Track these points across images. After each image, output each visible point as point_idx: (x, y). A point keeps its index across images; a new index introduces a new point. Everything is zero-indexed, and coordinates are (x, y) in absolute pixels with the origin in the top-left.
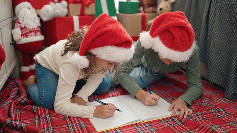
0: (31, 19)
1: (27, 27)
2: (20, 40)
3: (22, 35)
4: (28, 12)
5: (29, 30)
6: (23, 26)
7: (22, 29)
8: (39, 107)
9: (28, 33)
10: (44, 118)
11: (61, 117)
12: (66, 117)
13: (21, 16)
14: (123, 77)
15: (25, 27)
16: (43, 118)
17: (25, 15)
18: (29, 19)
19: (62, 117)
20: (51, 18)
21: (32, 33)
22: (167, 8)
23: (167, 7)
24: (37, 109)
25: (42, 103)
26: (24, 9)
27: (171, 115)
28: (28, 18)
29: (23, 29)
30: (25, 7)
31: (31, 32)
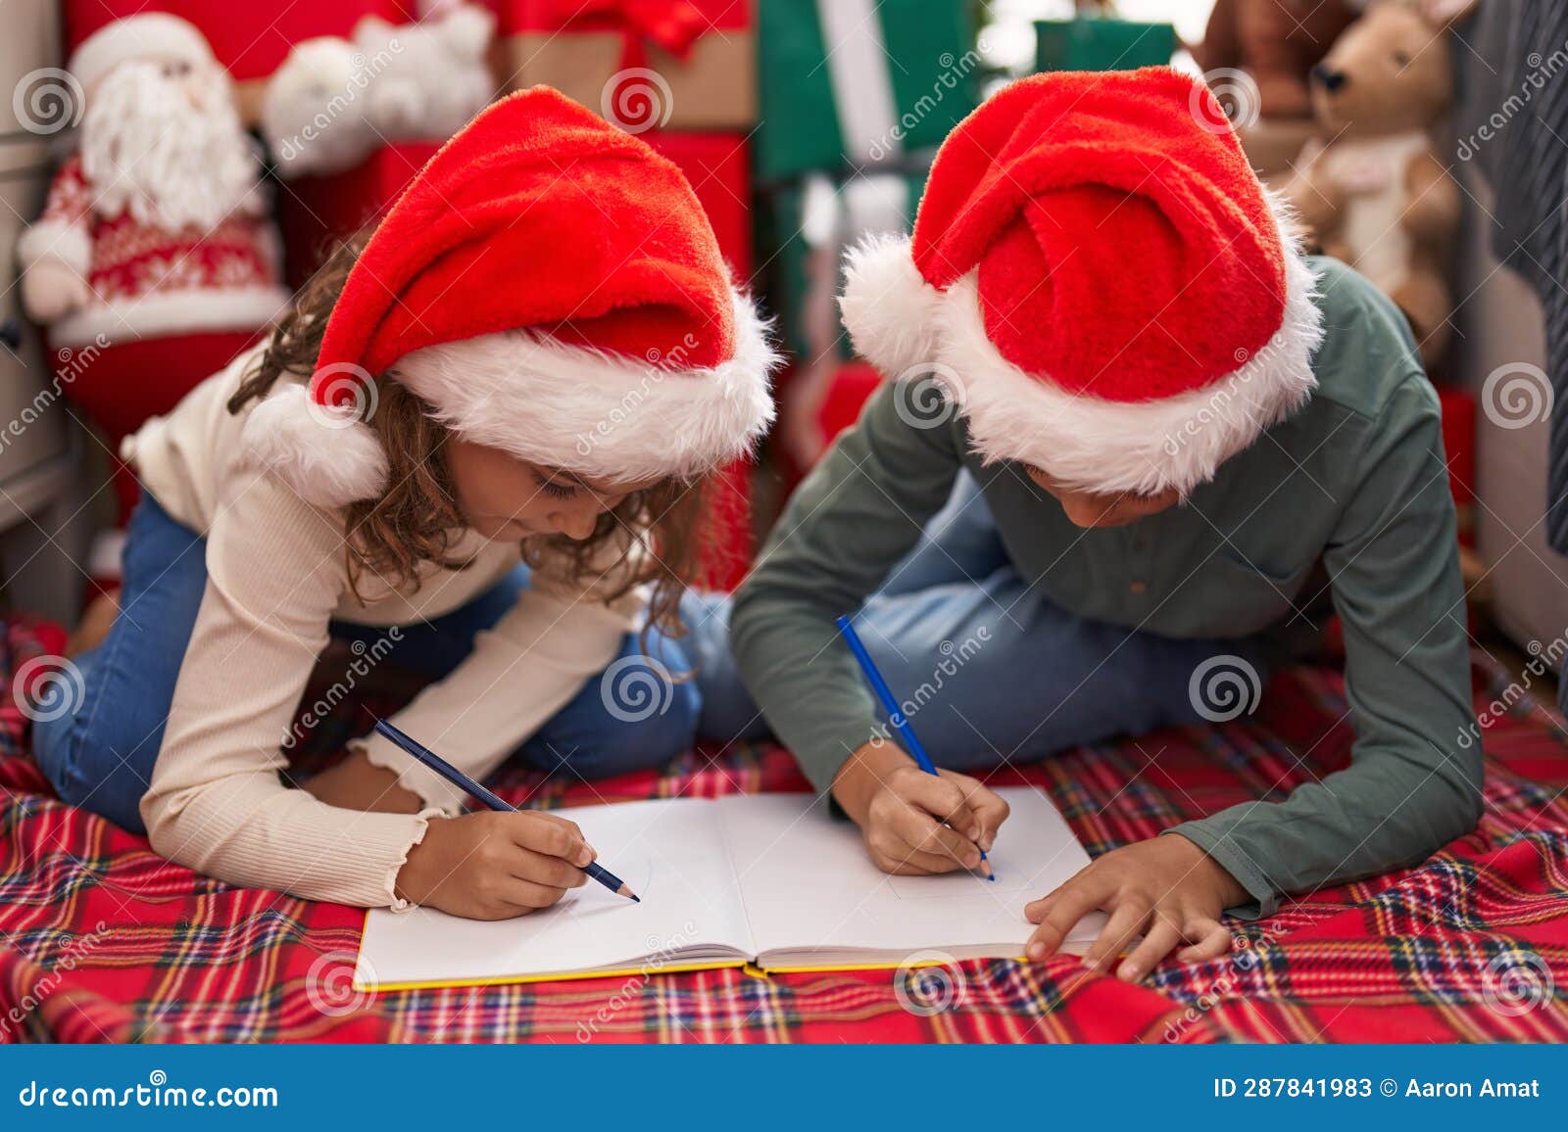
0: (175, 155)
1: (140, 211)
2: (72, 311)
3: (93, 278)
4: (158, 97)
5: (153, 242)
6: (111, 207)
7: (99, 227)
8: (49, 805)
9: (144, 258)
10: (51, 875)
11: (175, 879)
12: (211, 884)
13: (103, 123)
14: (768, 630)
15: (126, 216)
16: (43, 874)
17: (129, 114)
18: (165, 149)
19: (185, 886)
20: (346, 153)
21: (180, 264)
22: (1399, 74)
23: (1401, 59)
24: (35, 816)
25: (78, 774)
26: (126, 72)
27: (1027, 947)
28: (155, 145)
29: (114, 225)
30: (143, 58)
31: (167, 254)
